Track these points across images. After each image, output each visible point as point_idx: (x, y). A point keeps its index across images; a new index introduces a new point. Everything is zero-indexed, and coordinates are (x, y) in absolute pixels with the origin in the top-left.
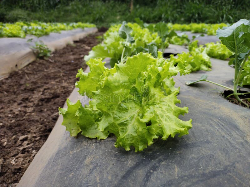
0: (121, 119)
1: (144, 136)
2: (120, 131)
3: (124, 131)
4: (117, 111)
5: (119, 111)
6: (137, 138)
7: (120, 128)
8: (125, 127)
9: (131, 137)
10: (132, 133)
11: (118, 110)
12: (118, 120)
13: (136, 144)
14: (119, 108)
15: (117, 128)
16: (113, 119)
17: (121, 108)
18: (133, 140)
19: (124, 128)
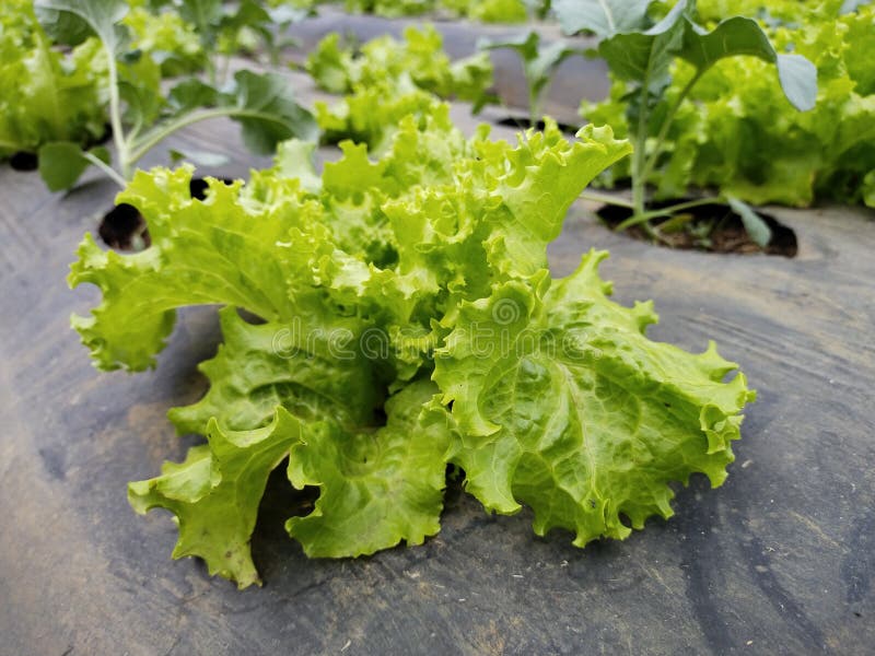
0: (549, 429)
1: (681, 458)
2: (556, 477)
3: (571, 471)
4: (520, 399)
5: (527, 395)
6: (636, 476)
7: (555, 463)
8: (569, 455)
9: (614, 484)
10: (610, 464)
11: (523, 395)
12: (537, 436)
13: (640, 498)
14: (523, 387)
15: (540, 468)
16: (519, 438)
17: (531, 380)
18: (624, 490)
19: (567, 460)
